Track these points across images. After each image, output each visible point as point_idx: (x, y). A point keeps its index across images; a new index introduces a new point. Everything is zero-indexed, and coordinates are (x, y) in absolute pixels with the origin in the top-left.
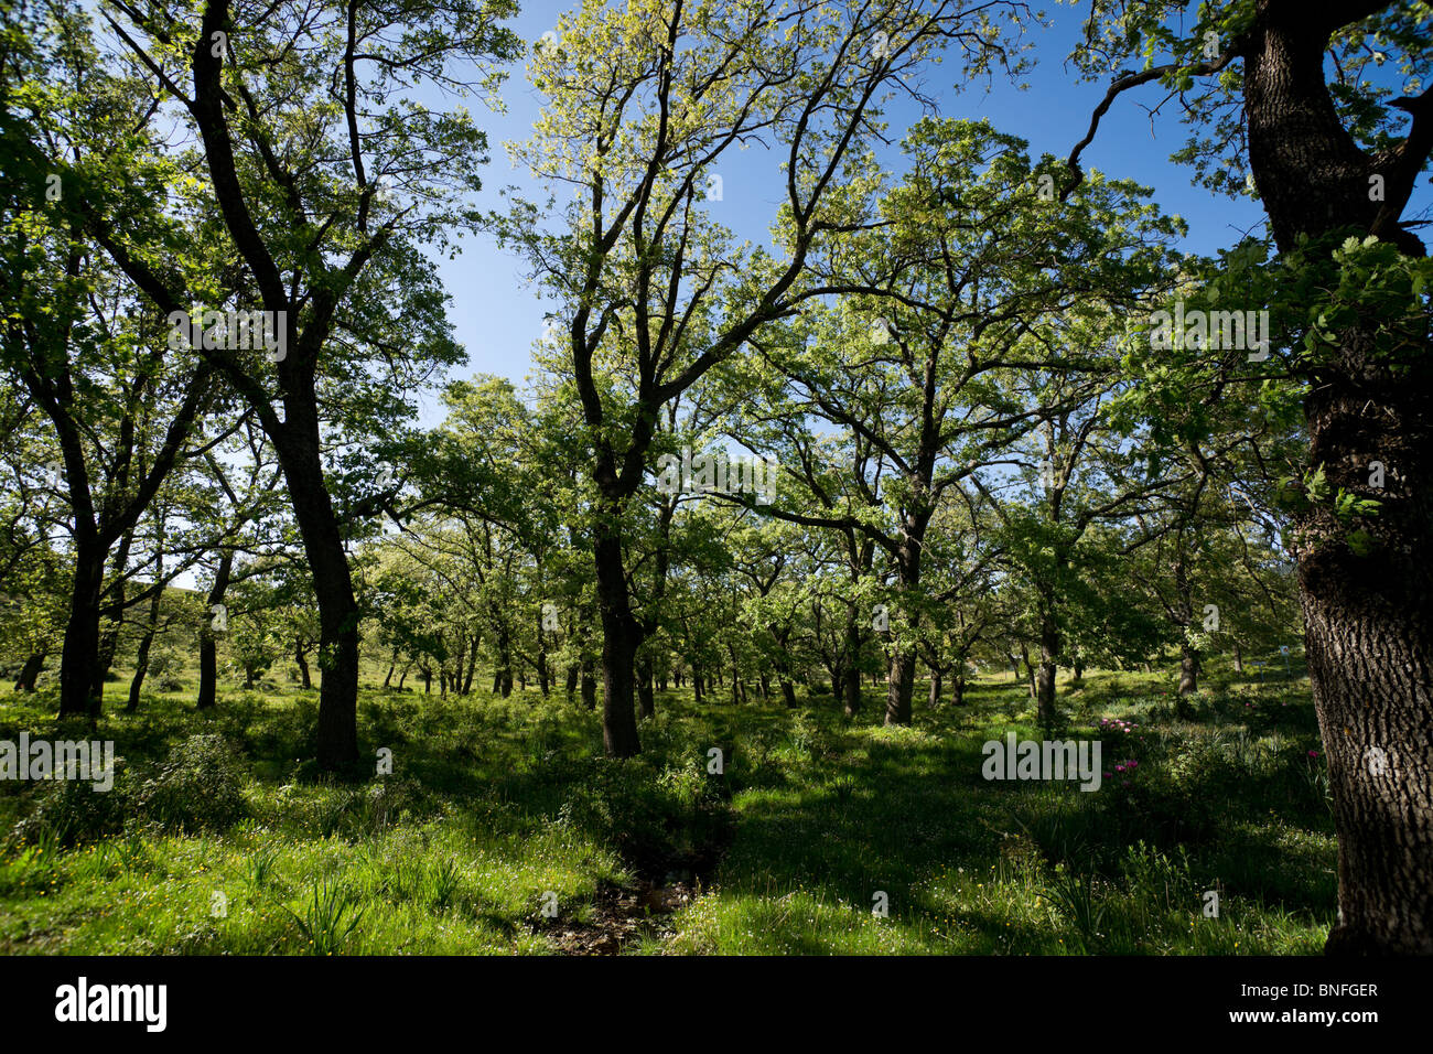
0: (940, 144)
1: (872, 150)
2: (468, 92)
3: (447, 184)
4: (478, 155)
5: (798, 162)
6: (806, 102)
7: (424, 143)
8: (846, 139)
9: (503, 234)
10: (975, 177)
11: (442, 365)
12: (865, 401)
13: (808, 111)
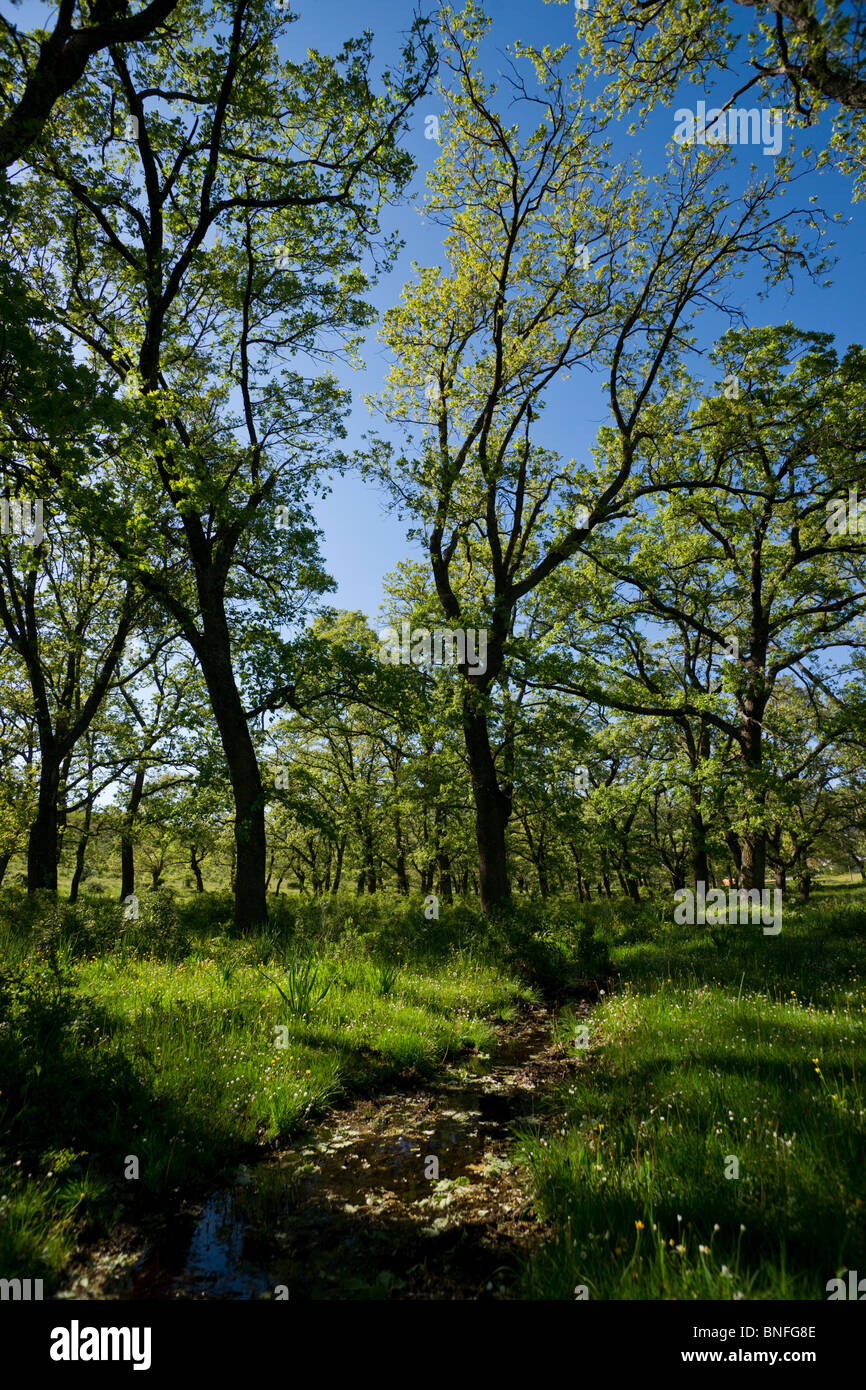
0: (746, 352)
1: (686, 362)
2: (334, 358)
3: (318, 437)
4: (341, 410)
5: (618, 382)
6: (621, 330)
7: (301, 404)
8: (661, 356)
9: (366, 469)
10: (782, 378)
11: (314, 594)
12: (693, 596)
13: (623, 336)
